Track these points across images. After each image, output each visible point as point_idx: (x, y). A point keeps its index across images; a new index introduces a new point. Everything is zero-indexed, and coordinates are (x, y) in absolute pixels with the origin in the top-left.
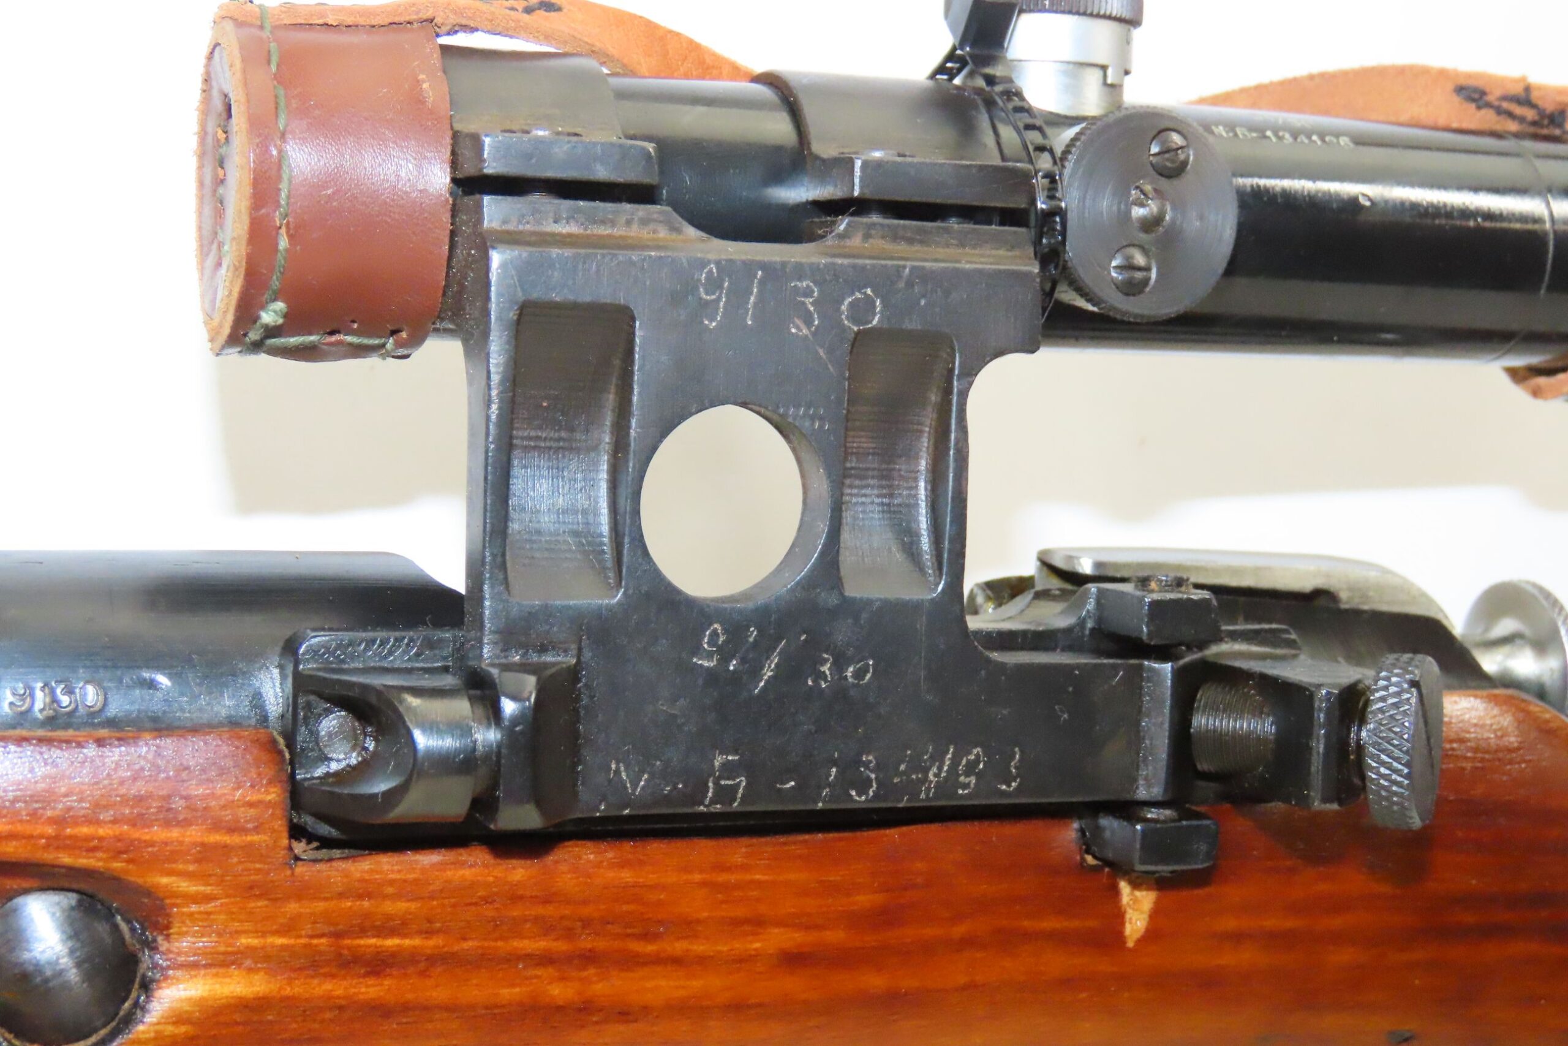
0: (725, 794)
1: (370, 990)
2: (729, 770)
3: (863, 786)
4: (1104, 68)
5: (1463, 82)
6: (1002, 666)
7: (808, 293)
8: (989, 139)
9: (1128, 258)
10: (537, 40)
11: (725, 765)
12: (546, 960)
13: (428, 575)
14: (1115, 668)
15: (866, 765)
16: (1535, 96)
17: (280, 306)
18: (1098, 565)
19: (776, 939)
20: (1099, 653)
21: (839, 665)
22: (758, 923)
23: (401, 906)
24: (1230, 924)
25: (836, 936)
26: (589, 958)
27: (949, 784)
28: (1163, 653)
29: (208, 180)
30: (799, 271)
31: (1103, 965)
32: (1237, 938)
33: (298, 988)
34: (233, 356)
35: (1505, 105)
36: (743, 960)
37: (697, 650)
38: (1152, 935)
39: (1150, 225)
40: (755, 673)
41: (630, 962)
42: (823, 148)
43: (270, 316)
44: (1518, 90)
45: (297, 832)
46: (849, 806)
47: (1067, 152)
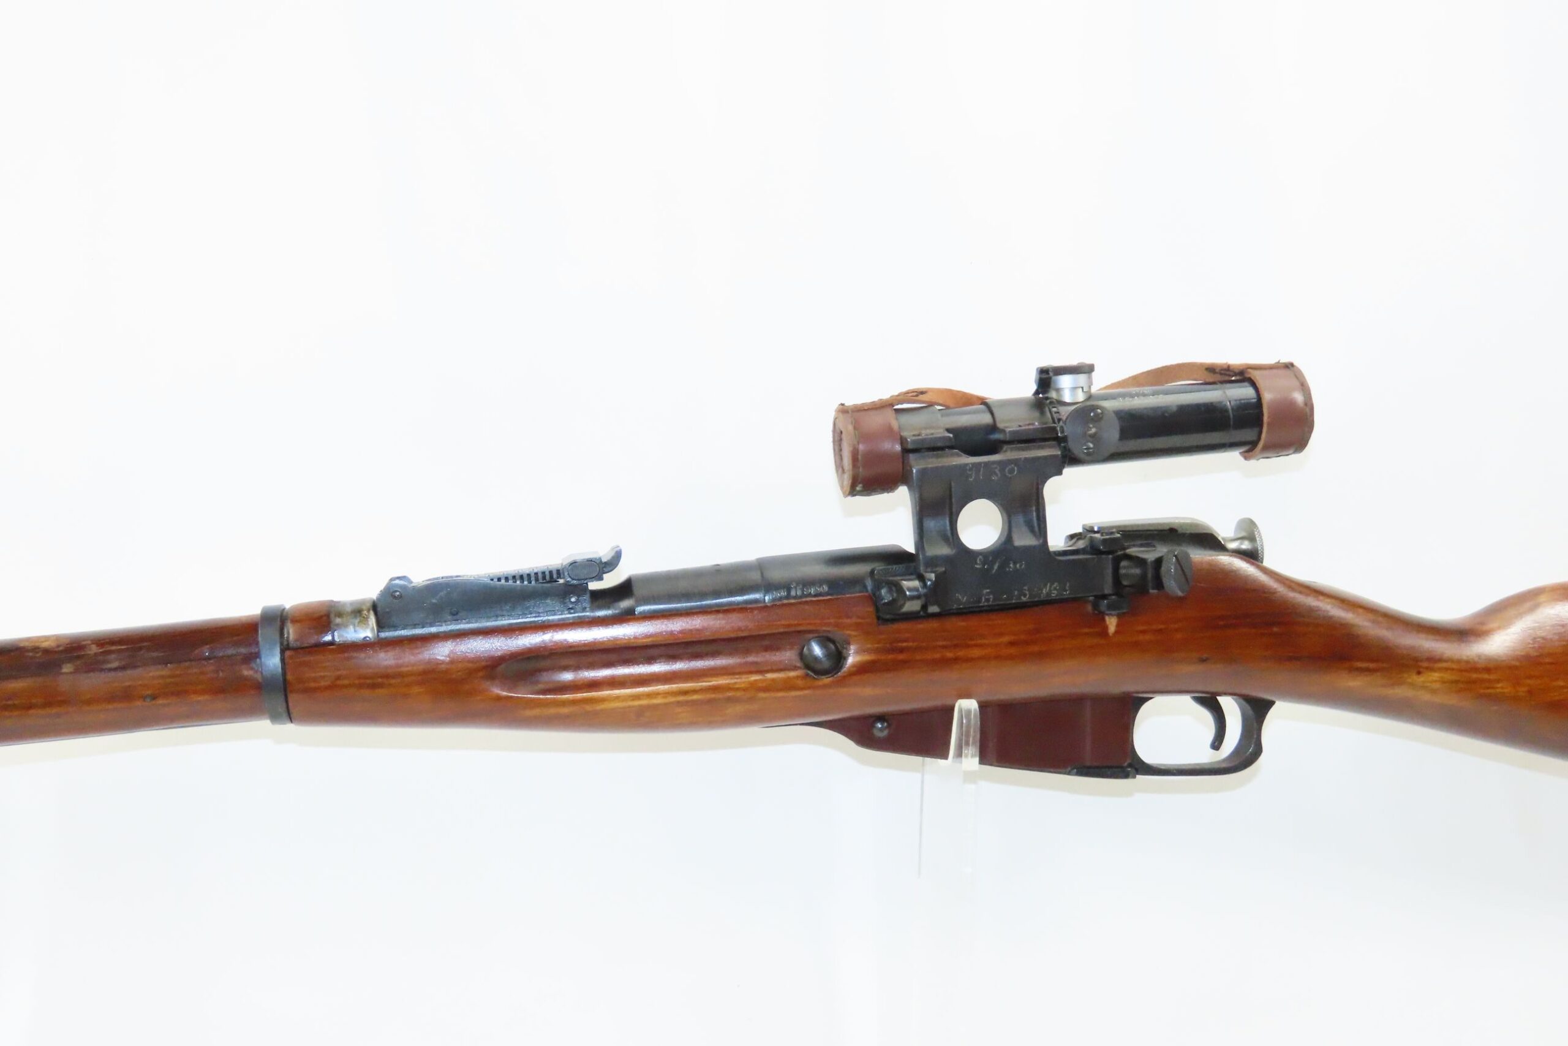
0: (987, 600)
1: (901, 657)
2: (988, 594)
3: (1025, 595)
4: (1082, 388)
5: (1206, 367)
6: (1061, 561)
7: (996, 468)
8: (1048, 415)
9: (1088, 446)
10: (920, 403)
11: (987, 593)
12: (944, 647)
13: (904, 549)
14: (1094, 559)
15: (1025, 590)
16: (1231, 368)
17: (861, 485)
18: (1099, 528)
19: (1006, 639)
20: (1092, 554)
21: (1015, 563)
22: (1001, 634)
23: (907, 635)
24: (1141, 628)
25: (1023, 637)
26: (956, 646)
27: (1049, 594)
28: (1108, 553)
29: (837, 450)
30: (994, 463)
31: (1103, 641)
32: (1144, 632)
33: (883, 657)
34: (850, 498)
35: (1222, 372)
36: (997, 645)
37: (976, 563)
38: (1116, 632)
39: (1093, 436)
40: (991, 568)
41: (968, 646)
42: (1000, 425)
43: (858, 488)
44: (1226, 367)
45: (878, 618)
46: (1021, 601)
47: (1067, 419)
